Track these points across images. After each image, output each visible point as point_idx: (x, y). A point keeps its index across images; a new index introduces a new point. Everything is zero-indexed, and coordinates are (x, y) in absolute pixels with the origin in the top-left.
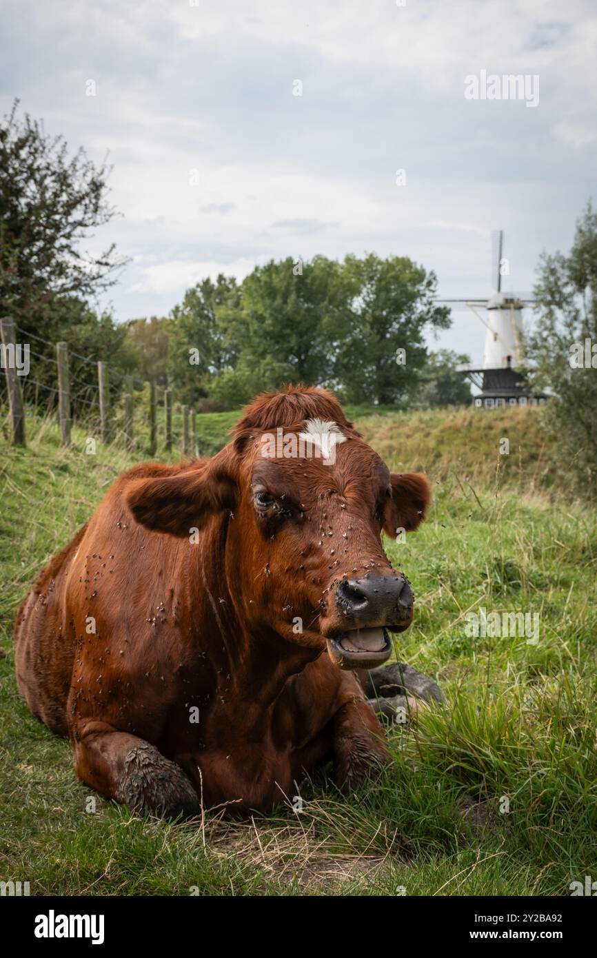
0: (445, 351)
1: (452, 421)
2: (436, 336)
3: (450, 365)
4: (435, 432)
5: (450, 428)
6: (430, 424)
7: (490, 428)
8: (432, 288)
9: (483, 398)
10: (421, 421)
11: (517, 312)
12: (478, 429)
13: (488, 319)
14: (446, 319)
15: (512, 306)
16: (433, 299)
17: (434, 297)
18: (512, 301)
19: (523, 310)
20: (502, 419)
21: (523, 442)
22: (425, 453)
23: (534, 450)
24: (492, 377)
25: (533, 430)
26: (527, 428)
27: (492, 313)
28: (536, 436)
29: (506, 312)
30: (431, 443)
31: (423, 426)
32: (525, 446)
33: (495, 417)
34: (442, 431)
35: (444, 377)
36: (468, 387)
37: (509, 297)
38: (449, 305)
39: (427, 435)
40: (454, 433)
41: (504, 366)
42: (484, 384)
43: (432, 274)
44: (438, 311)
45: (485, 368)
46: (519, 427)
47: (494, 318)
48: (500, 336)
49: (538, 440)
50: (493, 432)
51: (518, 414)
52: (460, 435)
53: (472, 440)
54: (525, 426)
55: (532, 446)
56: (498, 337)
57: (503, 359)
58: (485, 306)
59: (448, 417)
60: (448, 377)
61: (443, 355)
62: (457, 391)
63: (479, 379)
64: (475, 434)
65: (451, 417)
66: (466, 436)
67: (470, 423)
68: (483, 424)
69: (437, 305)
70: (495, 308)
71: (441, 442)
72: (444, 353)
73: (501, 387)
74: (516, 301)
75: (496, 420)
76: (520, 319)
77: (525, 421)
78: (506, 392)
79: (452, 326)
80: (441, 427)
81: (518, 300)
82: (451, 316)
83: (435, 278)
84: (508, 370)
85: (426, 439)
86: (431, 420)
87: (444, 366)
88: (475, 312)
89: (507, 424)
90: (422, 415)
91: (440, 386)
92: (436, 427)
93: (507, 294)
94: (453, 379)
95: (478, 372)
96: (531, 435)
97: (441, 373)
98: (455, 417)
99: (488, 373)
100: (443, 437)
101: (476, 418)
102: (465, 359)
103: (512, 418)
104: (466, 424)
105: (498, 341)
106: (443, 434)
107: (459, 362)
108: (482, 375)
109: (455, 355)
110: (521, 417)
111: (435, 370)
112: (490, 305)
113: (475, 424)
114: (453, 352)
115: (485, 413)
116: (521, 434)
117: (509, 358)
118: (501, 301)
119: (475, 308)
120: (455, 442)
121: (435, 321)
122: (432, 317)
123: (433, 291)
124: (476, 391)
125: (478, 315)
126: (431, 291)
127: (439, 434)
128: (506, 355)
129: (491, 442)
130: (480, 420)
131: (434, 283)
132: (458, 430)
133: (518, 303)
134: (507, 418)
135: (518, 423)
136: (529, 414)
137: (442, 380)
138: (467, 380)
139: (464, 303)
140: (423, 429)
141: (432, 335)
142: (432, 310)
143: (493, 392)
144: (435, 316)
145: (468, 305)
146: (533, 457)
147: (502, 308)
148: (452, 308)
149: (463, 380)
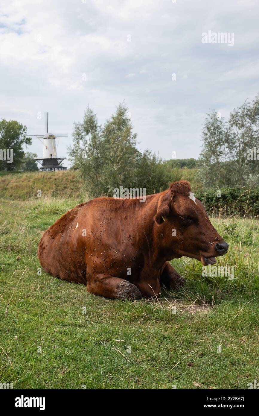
0: (28, 152)
1: (37, 176)
2: (27, 147)
3: (30, 157)
4: (32, 180)
5: (37, 179)
6: (30, 177)
7: (50, 178)
8: (25, 131)
9: (43, 168)
10: (27, 176)
11: (54, 139)
12: (47, 179)
13: (44, 142)
14: (30, 142)
15: (52, 137)
16: (26, 135)
17: (26, 134)
18: (52, 136)
19: (55, 139)
20: (54, 175)
21: (61, 183)
22: (29, 187)
23: (65, 186)
24: (45, 161)
25: (65, 179)
26: (63, 178)
27: (45, 140)
28: (66, 181)
29: (50, 139)
30: (31, 184)
31: (27, 178)
32: (62, 184)
33: (52, 175)
34: (34, 180)
35: (28, 161)
36: (36, 165)
37: (51, 135)
38: (31, 137)
39: (29, 181)
40: (38, 180)
41: (50, 158)
42: (43, 163)
43: (25, 126)
44: (27, 139)
45: (43, 158)
46: (60, 178)
47: (46, 141)
48: (48, 147)
49: (67, 182)
50: (51, 180)
51: (59, 174)
52: (40, 181)
53: (44, 183)
54: (62, 178)
55: (65, 184)
56: (47, 148)
57: (49, 155)
58: (43, 138)
59: (36, 175)
60: (29, 161)
61: (28, 154)
62: (32, 166)
63: (41, 162)
64: (45, 181)
65: (37, 175)
66: (42, 181)
67: (44, 177)
68: (48, 177)
69: (27, 137)
70: (46, 138)
71: (34, 183)
72: (28, 153)
73: (49, 165)
74: (53, 136)
75: (52, 176)
76: (54, 142)
77: (62, 176)
78: (50, 166)
79: (32, 144)
80: (34, 178)
81: (54, 135)
82: (32, 141)
83: (26, 128)
84: (51, 159)
85: (29, 182)
86: (30, 176)
87: (29, 157)
88: (39, 139)
89: (56, 177)
90: (27, 174)
91: (27, 164)
92: (32, 178)
93: (50, 133)
94: (31, 162)
95: (41, 159)
96: (64, 181)
97: (27, 160)
98: (38, 175)
99: (45, 160)
100: (35, 182)
101: (46, 175)
102: (35, 155)
103: (57, 175)
104: (42, 177)
105: (47, 149)
106: (34, 181)
107: (33, 156)
108: (42, 160)
109: (32, 154)
110: (61, 175)
111: (26, 159)
112: (44, 137)
113: (45, 177)
114: (31, 153)
115: (48, 174)
116: (61, 180)
117: (51, 155)
118: (48, 136)
119: (40, 138)
120: (39, 183)
121: (26, 142)
122: (25, 141)
123: (26, 132)
124: (40, 166)
125: (40, 141)
126: (25, 132)
127: (33, 181)
128: (50, 154)
129: (51, 183)
130: (47, 176)
131: (26, 129)
132: (39, 179)
133: (54, 137)
134: (56, 175)
135: (60, 177)
136: (63, 173)
137: (28, 162)
138: (36, 162)
139: (36, 136)
140: (28, 179)
141: (26, 147)
142: (25, 139)
143: (46, 166)
144: (26, 141)
145: (37, 137)
146: (65, 188)
147: (49, 138)
148: (32, 138)
149: (35, 162)
